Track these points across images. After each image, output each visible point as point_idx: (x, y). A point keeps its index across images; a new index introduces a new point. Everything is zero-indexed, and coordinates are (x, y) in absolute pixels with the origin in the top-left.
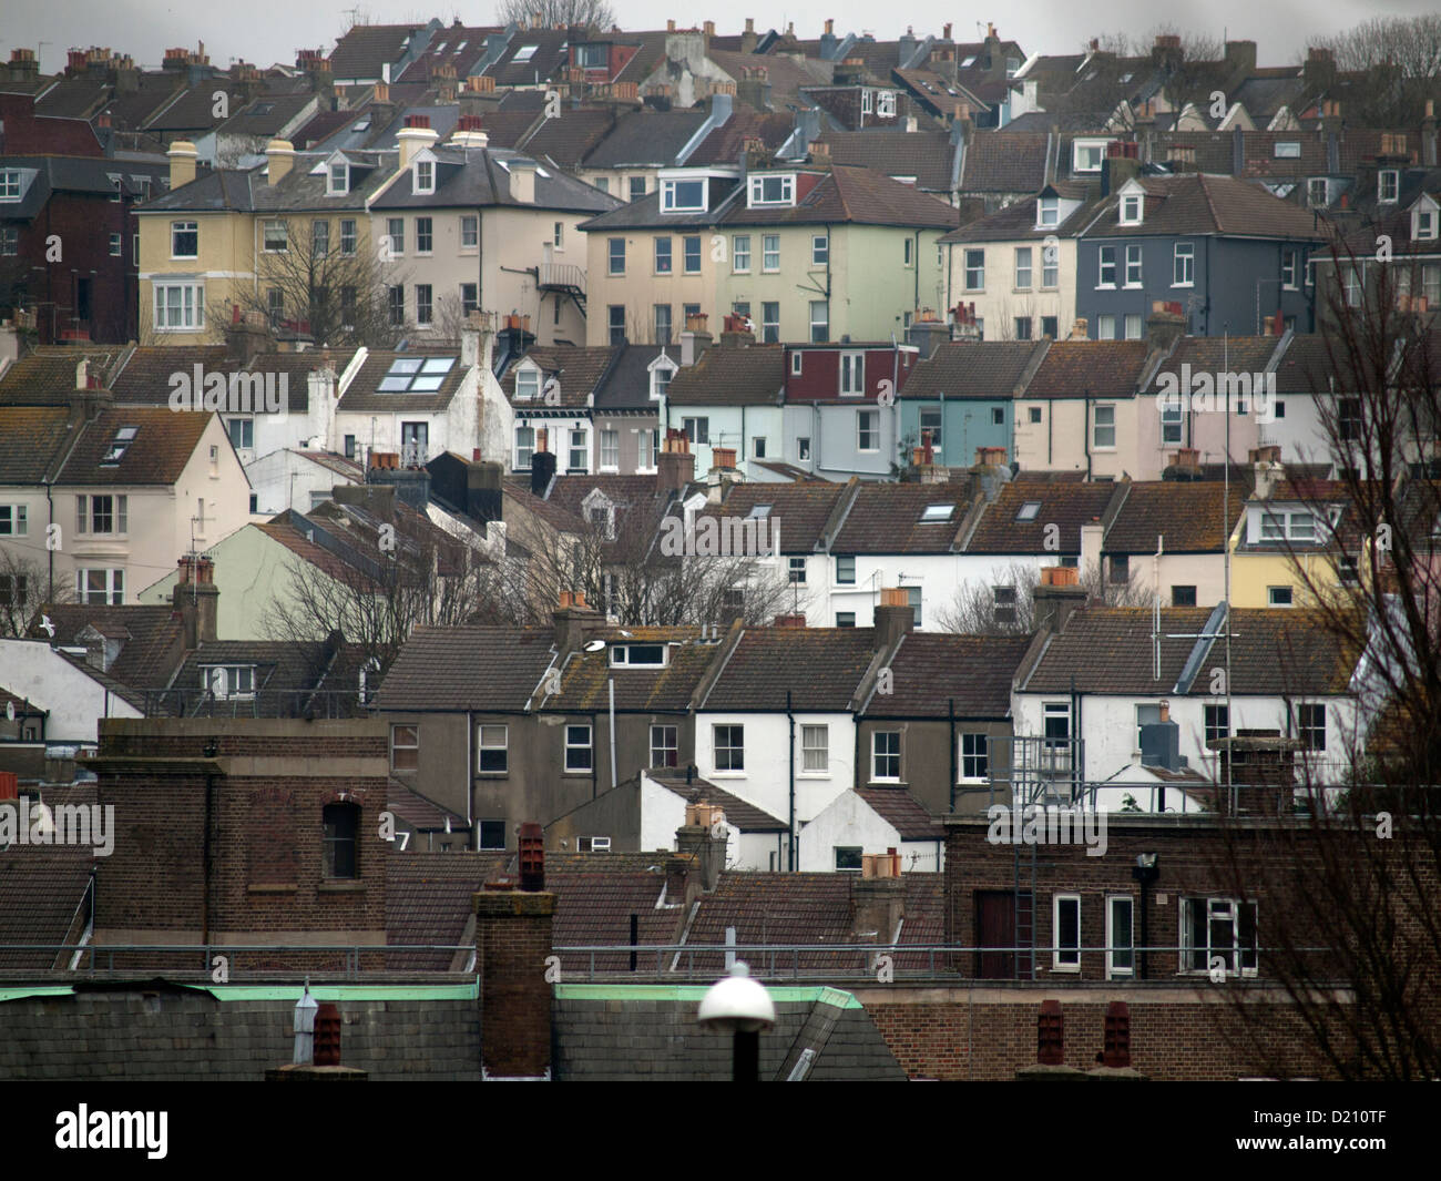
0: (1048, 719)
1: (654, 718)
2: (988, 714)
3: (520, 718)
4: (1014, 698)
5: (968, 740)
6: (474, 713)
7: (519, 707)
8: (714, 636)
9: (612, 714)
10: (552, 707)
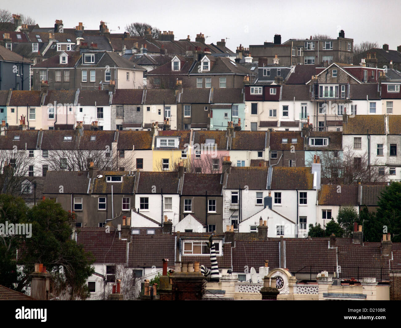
0: (232, 196)
1: (124, 196)
2: (216, 195)
3: (86, 196)
4: (223, 191)
5: (210, 201)
6: (73, 194)
7: (86, 193)
8: (133, 174)
9: (112, 194)
10: (95, 193)
